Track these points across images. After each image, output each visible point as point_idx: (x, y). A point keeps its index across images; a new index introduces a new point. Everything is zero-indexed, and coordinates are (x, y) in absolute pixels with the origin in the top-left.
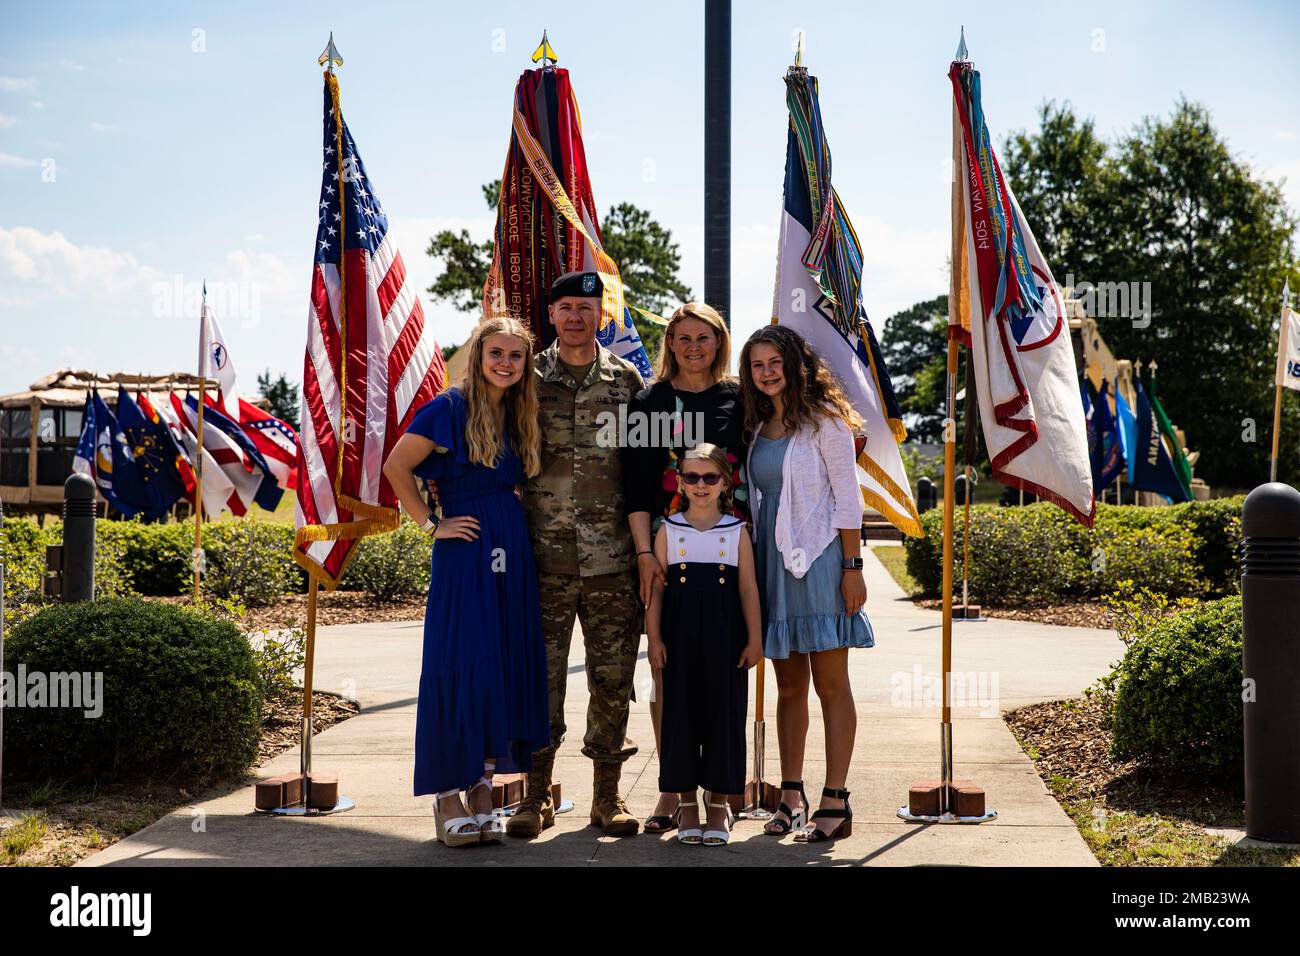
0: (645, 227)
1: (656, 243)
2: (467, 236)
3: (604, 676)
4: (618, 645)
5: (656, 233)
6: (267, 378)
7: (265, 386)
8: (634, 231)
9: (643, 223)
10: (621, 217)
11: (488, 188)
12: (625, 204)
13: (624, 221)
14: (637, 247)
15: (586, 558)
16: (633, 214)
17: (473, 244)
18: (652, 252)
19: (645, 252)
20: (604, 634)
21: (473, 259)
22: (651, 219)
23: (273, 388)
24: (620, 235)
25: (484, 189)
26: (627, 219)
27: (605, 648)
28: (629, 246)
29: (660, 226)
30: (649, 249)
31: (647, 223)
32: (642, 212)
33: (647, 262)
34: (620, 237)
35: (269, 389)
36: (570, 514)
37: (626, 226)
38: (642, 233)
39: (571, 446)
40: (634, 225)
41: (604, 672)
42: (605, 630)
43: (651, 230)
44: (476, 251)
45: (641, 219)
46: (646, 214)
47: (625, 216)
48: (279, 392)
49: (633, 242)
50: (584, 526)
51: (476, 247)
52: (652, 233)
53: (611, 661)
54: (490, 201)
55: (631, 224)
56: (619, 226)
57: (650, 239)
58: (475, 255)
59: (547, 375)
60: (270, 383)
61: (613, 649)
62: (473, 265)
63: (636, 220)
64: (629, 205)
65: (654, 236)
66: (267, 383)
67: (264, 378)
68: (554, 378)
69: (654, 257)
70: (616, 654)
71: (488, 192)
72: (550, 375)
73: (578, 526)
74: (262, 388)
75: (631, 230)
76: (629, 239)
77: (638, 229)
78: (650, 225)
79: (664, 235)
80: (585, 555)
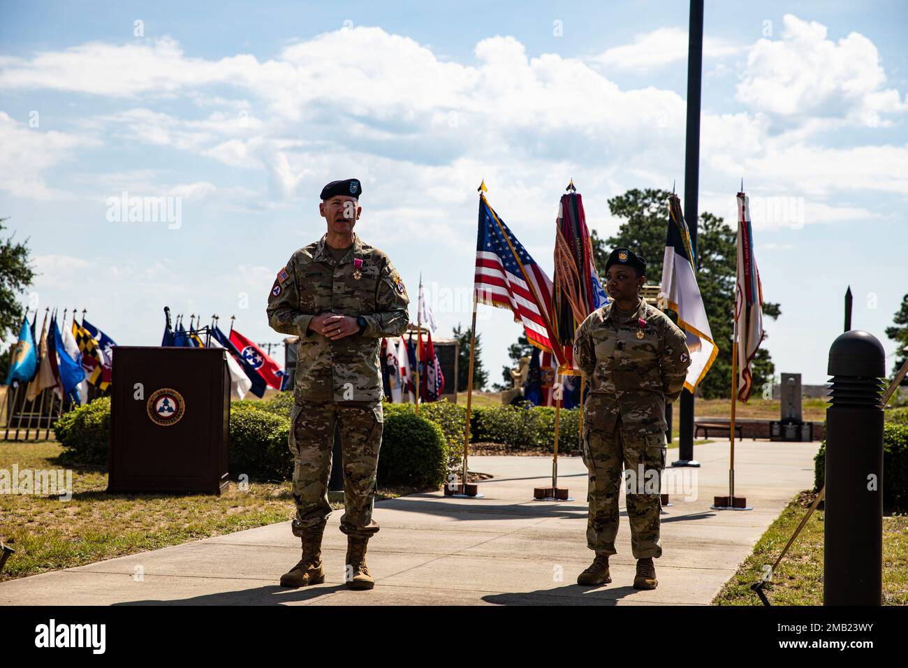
0: (720, 229)
1: (727, 240)
2: (596, 234)
3: (352, 471)
4: (362, 448)
5: (728, 233)
6: (459, 329)
7: (457, 335)
8: (712, 232)
9: (719, 226)
10: (703, 222)
11: (611, 201)
12: (706, 213)
13: (705, 224)
14: (714, 243)
15: (339, 388)
16: (711, 220)
17: (599, 240)
18: (724, 246)
19: (719, 247)
20: (353, 440)
21: (600, 250)
22: (724, 224)
23: (463, 336)
24: (702, 234)
25: (609, 202)
26: (708, 223)
27: (353, 450)
28: (708, 242)
29: (730, 228)
30: (722, 244)
31: (721, 226)
32: (718, 218)
33: (721, 253)
34: (702, 236)
35: (461, 337)
36: (328, 356)
37: (707, 228)
38: (718, 233)
39: (329, 308)
40: (712, 228)
41: (352, 468)
42: (353, 437)
43: (724, 231)
44: (601, 244)
45: (717, 223)
46: (721, 220)
47: (706, 221)
48: (467, 339)
49: (711, 239)
50: (338, 365)
51: (602, 242)
52: (725, 233)
53: (356, 460)
54: (612, 211)
55: (710, 227)
56: (702, 228)
57: (723, 237)
58: (601, 248)
59: (316, 256)
60: (461, 333)
61: (358, 451)
62: (600, 254)
63: (713, 224)
64: (709, 213)
65: (727, 235)
66: (459, 333)
67: (457, 330)
68: (321, 259)
69: (726, 249)
70: (360, 455)
71: (611, 204)
72: (318, 257)
73: (334, 364)
74: (455, 336)
75: (710, 231)
76: (709, 237)
77: (715, 230)
78: (723, 227)
79: (733, 234)
80: (338, 386)
